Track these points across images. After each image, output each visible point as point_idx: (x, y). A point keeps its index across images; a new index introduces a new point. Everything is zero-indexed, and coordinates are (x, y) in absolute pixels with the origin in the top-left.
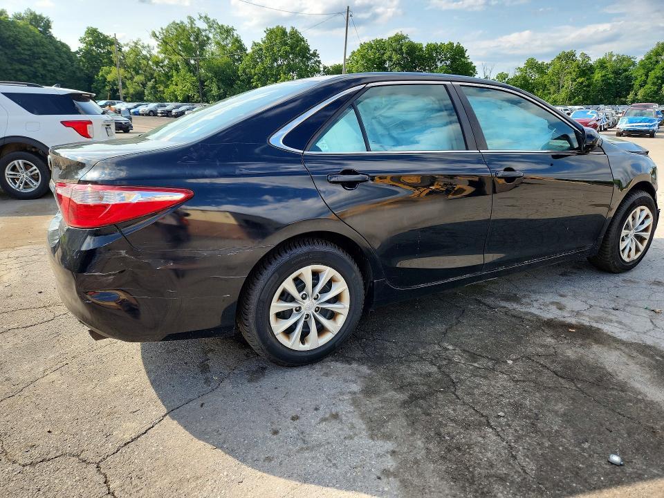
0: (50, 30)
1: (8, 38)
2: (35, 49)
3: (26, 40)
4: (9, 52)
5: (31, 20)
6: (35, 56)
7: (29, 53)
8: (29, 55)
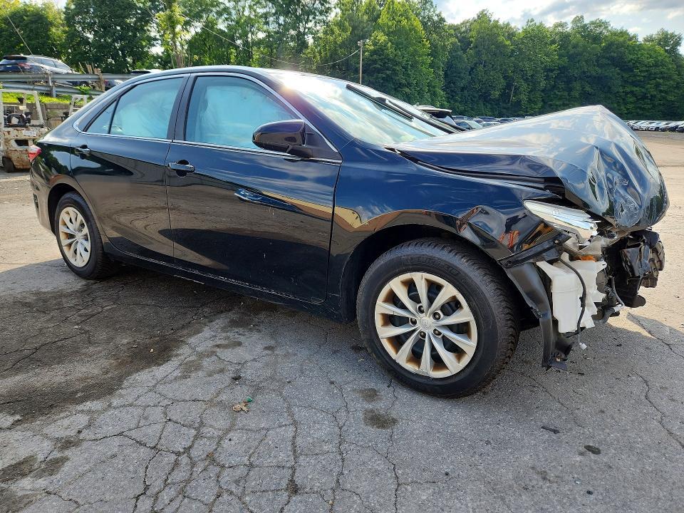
0: (678, 48)
1: (629, 61)
2: (653, 70)
3: (646, 61)
4: (626, 76)
5: (660, 40)
6: (650, 77)
7: (645, 74)
8: (644, 76)
